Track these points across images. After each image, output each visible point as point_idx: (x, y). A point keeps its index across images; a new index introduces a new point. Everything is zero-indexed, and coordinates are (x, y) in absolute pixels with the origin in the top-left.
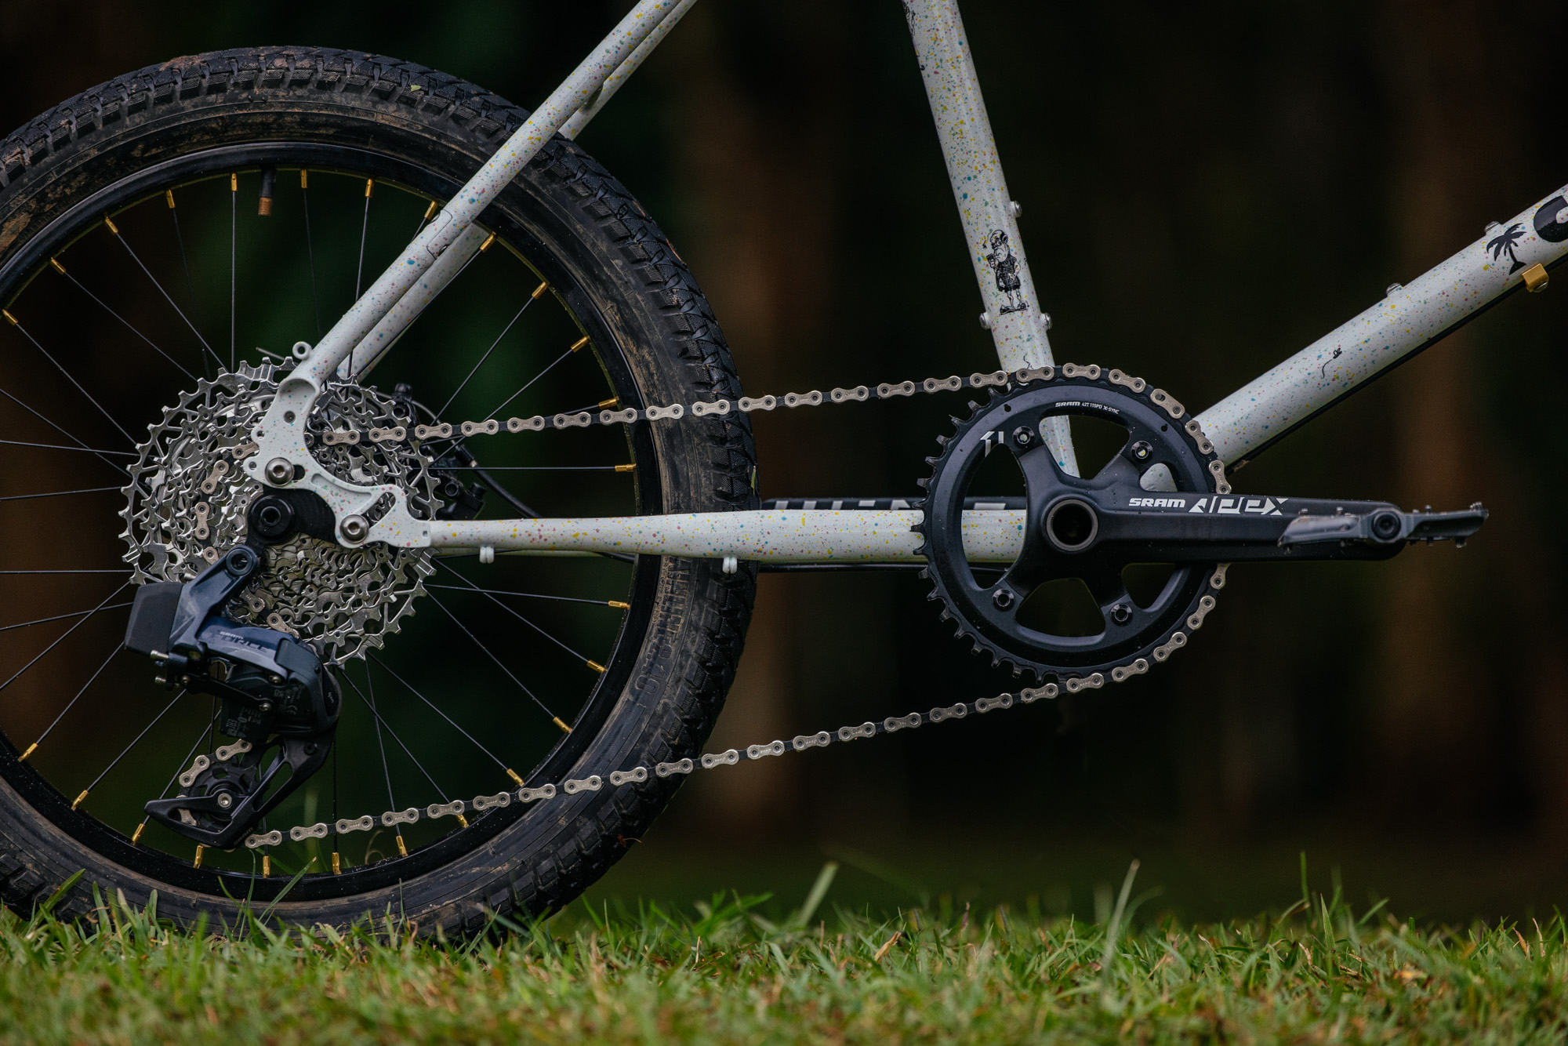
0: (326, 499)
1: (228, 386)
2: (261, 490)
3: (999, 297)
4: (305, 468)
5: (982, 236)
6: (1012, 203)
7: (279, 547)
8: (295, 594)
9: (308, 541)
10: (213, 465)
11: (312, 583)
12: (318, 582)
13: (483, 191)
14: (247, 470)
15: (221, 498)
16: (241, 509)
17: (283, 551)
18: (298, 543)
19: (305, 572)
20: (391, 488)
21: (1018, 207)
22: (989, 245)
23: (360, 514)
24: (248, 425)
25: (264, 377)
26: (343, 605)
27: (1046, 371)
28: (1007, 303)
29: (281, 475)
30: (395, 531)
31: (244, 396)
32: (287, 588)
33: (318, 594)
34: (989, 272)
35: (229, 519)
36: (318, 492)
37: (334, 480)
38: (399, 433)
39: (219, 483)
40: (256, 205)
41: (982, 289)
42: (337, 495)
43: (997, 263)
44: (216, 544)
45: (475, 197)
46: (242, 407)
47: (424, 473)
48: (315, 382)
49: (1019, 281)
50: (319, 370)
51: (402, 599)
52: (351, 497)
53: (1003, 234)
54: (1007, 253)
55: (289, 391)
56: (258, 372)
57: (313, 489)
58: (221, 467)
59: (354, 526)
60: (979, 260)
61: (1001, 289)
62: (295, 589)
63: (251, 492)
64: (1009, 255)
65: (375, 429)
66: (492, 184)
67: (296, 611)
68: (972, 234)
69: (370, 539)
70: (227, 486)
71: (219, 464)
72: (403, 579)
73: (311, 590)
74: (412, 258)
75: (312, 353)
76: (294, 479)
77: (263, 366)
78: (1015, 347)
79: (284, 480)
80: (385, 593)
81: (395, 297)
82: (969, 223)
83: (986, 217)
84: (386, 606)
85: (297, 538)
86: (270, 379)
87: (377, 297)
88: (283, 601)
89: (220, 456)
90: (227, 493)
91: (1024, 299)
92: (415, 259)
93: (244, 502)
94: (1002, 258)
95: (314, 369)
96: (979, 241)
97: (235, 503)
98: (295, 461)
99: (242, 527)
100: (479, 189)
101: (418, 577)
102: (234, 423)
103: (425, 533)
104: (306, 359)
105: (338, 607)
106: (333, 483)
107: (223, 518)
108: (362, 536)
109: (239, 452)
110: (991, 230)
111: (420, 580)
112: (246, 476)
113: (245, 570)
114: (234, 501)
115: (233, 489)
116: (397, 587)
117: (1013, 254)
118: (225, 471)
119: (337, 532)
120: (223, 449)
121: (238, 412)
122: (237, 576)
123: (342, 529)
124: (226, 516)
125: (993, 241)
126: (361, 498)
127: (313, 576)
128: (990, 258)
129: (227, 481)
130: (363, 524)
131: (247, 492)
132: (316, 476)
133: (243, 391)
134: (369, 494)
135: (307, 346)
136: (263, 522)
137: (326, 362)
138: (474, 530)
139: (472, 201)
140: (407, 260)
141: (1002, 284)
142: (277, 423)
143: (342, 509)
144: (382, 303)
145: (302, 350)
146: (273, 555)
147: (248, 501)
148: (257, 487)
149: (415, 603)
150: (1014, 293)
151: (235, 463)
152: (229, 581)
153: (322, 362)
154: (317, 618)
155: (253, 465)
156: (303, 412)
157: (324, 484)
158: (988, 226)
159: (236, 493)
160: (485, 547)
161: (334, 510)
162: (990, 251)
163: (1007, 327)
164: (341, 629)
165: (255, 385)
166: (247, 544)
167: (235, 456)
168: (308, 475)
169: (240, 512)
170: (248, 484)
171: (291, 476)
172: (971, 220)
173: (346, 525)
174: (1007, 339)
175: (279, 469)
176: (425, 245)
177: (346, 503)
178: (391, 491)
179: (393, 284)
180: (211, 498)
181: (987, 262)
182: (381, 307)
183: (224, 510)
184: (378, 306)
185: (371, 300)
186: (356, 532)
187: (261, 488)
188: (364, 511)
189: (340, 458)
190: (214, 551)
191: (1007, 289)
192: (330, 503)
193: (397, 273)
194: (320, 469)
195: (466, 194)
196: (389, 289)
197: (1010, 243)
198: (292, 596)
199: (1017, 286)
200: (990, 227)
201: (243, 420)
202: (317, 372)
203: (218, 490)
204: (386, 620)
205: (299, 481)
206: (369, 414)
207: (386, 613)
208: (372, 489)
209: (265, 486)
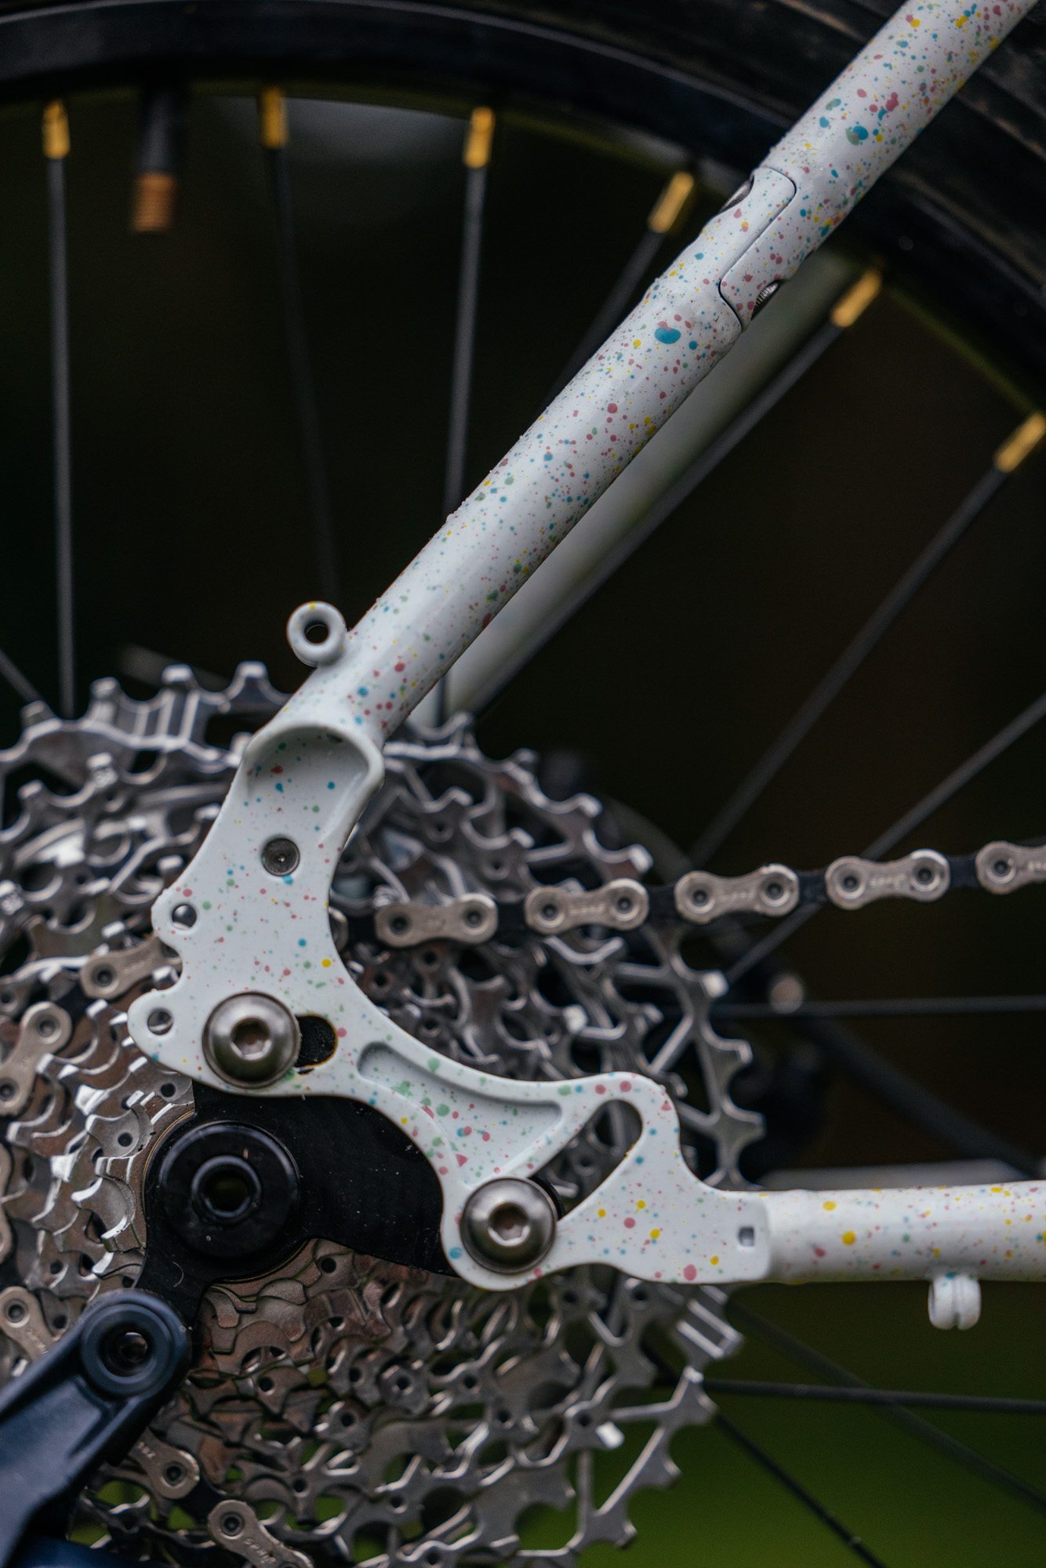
0: (408, 1129)
1: (58, 762)
2: (181, 1102)
4: (337, 1026)
7: (244, 1288)
8: (295, 1432)
9: (341, 1263)
10: (17, 1018)
11: (352, 1398)
12: (371, 1395)
13: (893, 103)
14: (141, 1035)
15: (46, 1128)
16: (120, 1165)
17: (260, 1298)
18: (314, 1272)
19: (330, 1362)
20: (625, 1086)
23: (524, 1174)
24: (129, 888)
25: (174, 730)
26: (451, 1463)
29: (256, 1053)
30: (643, 1230)
31: (109, 794)
32: (269, 1416)
33: (372, 1430)
35: (79, 1196)
36: (380, 1106)
37: (435, 1064)
38: (624, 901)
39: (40, 1079)
40: (126, 198)
42: (444, 1111)
44: (35, 1275)
45: (869, 122)
46: (106, 830)
47: (695, 1028)
48: (363, 735)
50: (378, 696)
51: (636, 1434)
52: (488, 1119)
55: (277, 770)
56: (154, 719)
57: (364, 1096)
58: (44, 1024)
59: (508, 1215)
62: (296, 1417)
63: (152, 1108)
65: (537, 892)
66: (919, 79)
67: (300, 1486)
69: (559, 1259)
70: (69, 1089)
71: (40, 1014)
72: (639, 1371)
73: (346, 1420)
74: (672, 324)
75: (353, 640)
76: (300, 1063)
77: (167, 700)
79: (269, 1070)
80: (584, 1420)
81: (618, 450)
84: (585, 1462)
85: (305, 1256)
86: (193, 739)
87: (561, 452)
88: (258, 1457)
89: (38, 991)
90: (69, 1113)
92: (680, 327)
93: (125, 1140)
95: (363, 692)
97: (96, 1147)
98: (302, 1003)
99: (122, 1224)
100: (877, 94)
101: (683, 1363)
102: (82, 880)
103: (746, 1233)
104: (332, 661)
105: (432, 1466)
106: (430, 1076)
107: (54, 1192)
108: (536, 1248)
109: (103, 974)
111: (693, 1375)
112: (134, 1052)
113: (142, 1377)
114: (93, 1137)
115: (88, 1098)
116: (623, 1397)
118: (55, 1038)
119: (450, 1235)
120: (49, 968)
121: (91, 845)
122: (120, 1400)
123: (466, 1223)
124: (68, 1188)
126: (524, 1121)
127: (354, 1375)
129: (68, 1070)
130: (537, 1208)
131: (136, 1110)
132: (375, 1050)
133: (106, 780)
134: (551, 1107)
135: (333, 615)
136: (202, 1212)
137: (400, 668)
138: (914, 1219)
139: (858, 135)
140: (653, 326)
142: (238, 876)
143: (462, 1160)
144: (579, 471)
145: (317, 631)
146: (226, 1311)
147: (142, 1138)
148: (168, 1090)
149: (676, 1447)
151: (94, 1010)
152: (93, 1416)
153: (387, 671)
154: (366, 1506)
155: (160, 1019)
156: (323, 837)
157: (400, 1076)
159: (98, 1110)
160: (951, 1275)
161: (437, 1163)
164: (442, 1538)
165: (145, 759)
166: (146, 1283)
167: (89, 989)
168: (348, 1046)
169: (114, 1177)
170: (139, 1081)
171: (289, 1053)
173: (482, 1213)
175: (250, 1030)
176: (713, 278)
177: (475, 1137)
178: (628, 1096)
179: (612, 409)
180: (13, 1129)
182: (576, 486)
183: (62, 1166)
184: (567, 480)
185: (540, 461)
186: (514, 1239)
187: (182, 1092)
188: (537, 1166)
189: (430, 989)
190: (30, 1301)
192: (423, 1142)
193: (621, 371)
194: (378, 1024)
195: (836, 113)
196: (601, 424)
198: (285, 1438)
201: (110, 872)
202: (371, 702)
203: (35, 1104)
204: (584, 1508)
205: (318, 1068)
206: (515, 844)
207: (584, 1480)
208: (564, 1092)
209: (199, 1087)
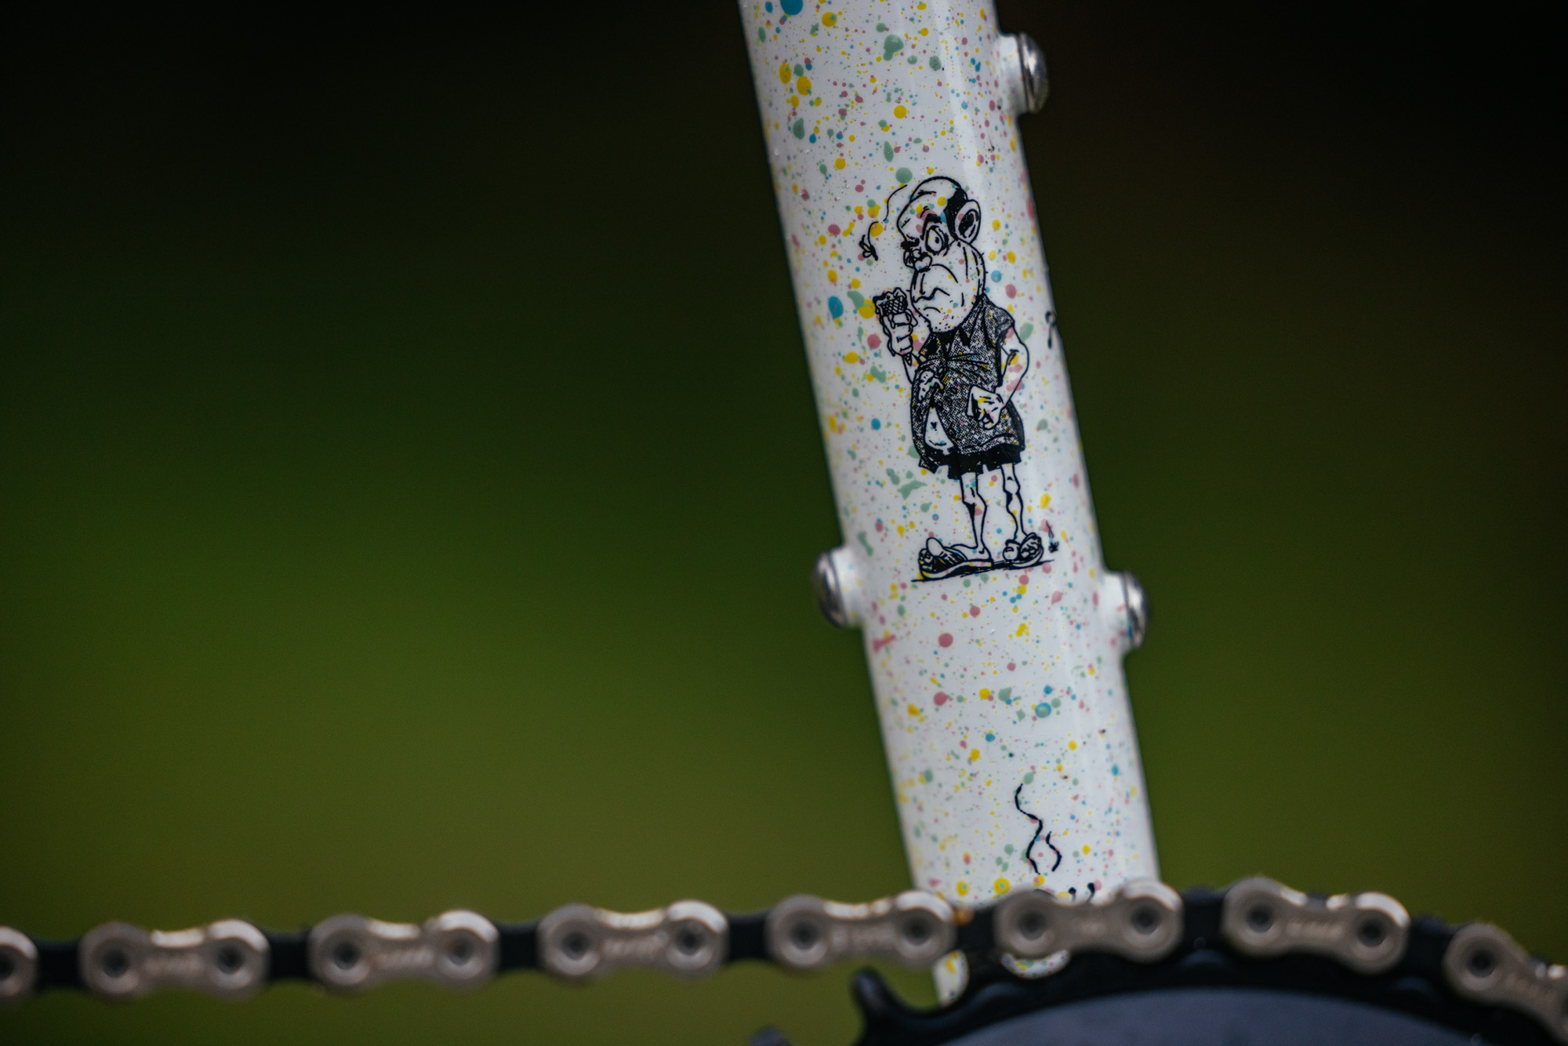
3: (918, 497)
5: (860, 201)
6: (1008, 46)
21: (1031, 61)
22: (888, 243)
27: (1145, 913)
28: (955, 529)
34: (878, 375)
41: (837, 444)
43: (921, 333)
49: (1017, 424)
53: (959, 198)
54: (971, 291)
60: (836, 308)
61: (930, 458)
64: (981, 299)
68: (813, 181)
78: (977, 741)
82: (798, 131)
83: (888, 113)
91: (1035, 520)
94: (949, 313)
96: (843, 221)
110: (903, 177)
117: (997, 295)
125: (913, 230)
128: (889, 306)
141: (936, 436)
150: (990, 484)
158: (890, 153)
162: (891, 273)
163: (946, 641)
172: (811, 118)
174: (940, 699)
181: (873, 326)
191: (960, 463)
197: (986, 242)
199: (1006, 454)
200: (901, 161)
